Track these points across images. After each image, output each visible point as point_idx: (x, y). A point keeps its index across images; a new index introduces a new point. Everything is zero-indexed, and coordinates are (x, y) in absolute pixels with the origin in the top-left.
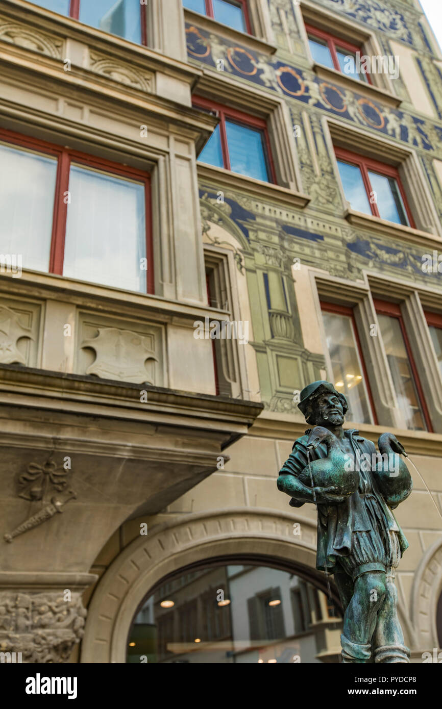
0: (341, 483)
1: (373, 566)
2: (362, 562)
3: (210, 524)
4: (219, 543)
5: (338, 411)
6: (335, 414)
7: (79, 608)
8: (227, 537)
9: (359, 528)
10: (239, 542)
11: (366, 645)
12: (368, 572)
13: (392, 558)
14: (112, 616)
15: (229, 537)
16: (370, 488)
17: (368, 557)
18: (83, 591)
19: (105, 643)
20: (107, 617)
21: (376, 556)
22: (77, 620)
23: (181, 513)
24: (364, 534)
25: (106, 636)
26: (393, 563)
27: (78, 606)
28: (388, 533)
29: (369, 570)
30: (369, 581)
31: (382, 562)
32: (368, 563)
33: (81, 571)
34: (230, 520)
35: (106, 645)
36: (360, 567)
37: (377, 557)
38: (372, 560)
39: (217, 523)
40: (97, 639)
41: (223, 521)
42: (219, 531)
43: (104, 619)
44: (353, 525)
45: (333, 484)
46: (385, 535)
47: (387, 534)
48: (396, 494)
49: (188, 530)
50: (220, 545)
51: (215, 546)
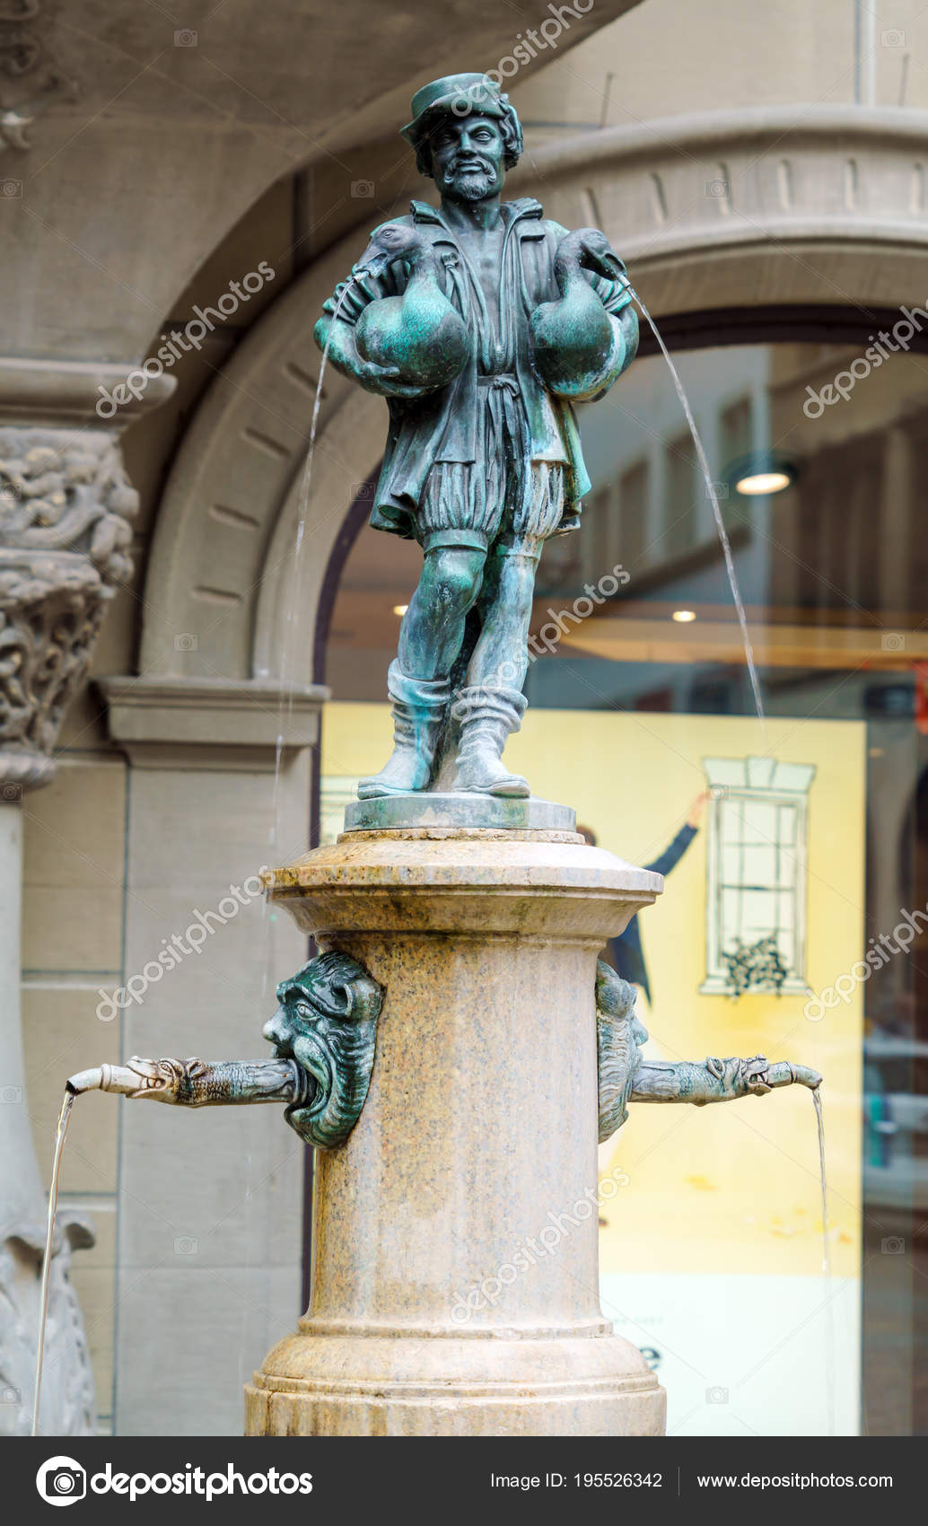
0: (413, 362)
1: (456, 537)
2: (435, 527)
3: (684, 180)
4: (715, 256)
5: (480, 164)
6: (472, 173)
7: (110, 486)
8: (753, 236)
9: (450, 456)
10: (807, 257)
11: (432, 681)
12: (443, 547)
13: (527, 518)
14: (261, 511)
15: (763, 235)
16: (509, 364)
17: (449, 519)
18: (124, 429)
19: (233, 603)
20: (239, 516)
21: (467, 517)
22: (102, 526)
23: (561, 125)
24: (458, 469)
25: (236, 580)
26: (528, 529)
27: (103, 478)
28: (528, 466)
29: (445, 544)
30: (440, 565)
31: (480, 529)
32: (447, 529)
33: (113, 360)
34: (773, 165)
35: (234, 611)
36: (432, 536)
37: (469, 519)
38: (455, 524)
39: (718, 174)
40: (202, 589)
41: (742, 168)
42: (724, 208)
43: (230, 521)
44: (439, 448)
45: (395, 363)
46: (518, 470)
47: (523, 467)
48: (567, 380)
49: (584, 199)
50: (722, 266)
51: (699, 269)
